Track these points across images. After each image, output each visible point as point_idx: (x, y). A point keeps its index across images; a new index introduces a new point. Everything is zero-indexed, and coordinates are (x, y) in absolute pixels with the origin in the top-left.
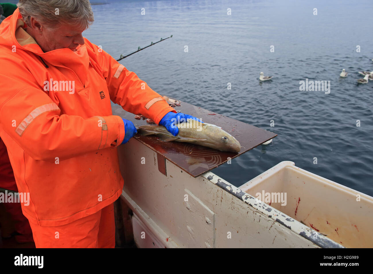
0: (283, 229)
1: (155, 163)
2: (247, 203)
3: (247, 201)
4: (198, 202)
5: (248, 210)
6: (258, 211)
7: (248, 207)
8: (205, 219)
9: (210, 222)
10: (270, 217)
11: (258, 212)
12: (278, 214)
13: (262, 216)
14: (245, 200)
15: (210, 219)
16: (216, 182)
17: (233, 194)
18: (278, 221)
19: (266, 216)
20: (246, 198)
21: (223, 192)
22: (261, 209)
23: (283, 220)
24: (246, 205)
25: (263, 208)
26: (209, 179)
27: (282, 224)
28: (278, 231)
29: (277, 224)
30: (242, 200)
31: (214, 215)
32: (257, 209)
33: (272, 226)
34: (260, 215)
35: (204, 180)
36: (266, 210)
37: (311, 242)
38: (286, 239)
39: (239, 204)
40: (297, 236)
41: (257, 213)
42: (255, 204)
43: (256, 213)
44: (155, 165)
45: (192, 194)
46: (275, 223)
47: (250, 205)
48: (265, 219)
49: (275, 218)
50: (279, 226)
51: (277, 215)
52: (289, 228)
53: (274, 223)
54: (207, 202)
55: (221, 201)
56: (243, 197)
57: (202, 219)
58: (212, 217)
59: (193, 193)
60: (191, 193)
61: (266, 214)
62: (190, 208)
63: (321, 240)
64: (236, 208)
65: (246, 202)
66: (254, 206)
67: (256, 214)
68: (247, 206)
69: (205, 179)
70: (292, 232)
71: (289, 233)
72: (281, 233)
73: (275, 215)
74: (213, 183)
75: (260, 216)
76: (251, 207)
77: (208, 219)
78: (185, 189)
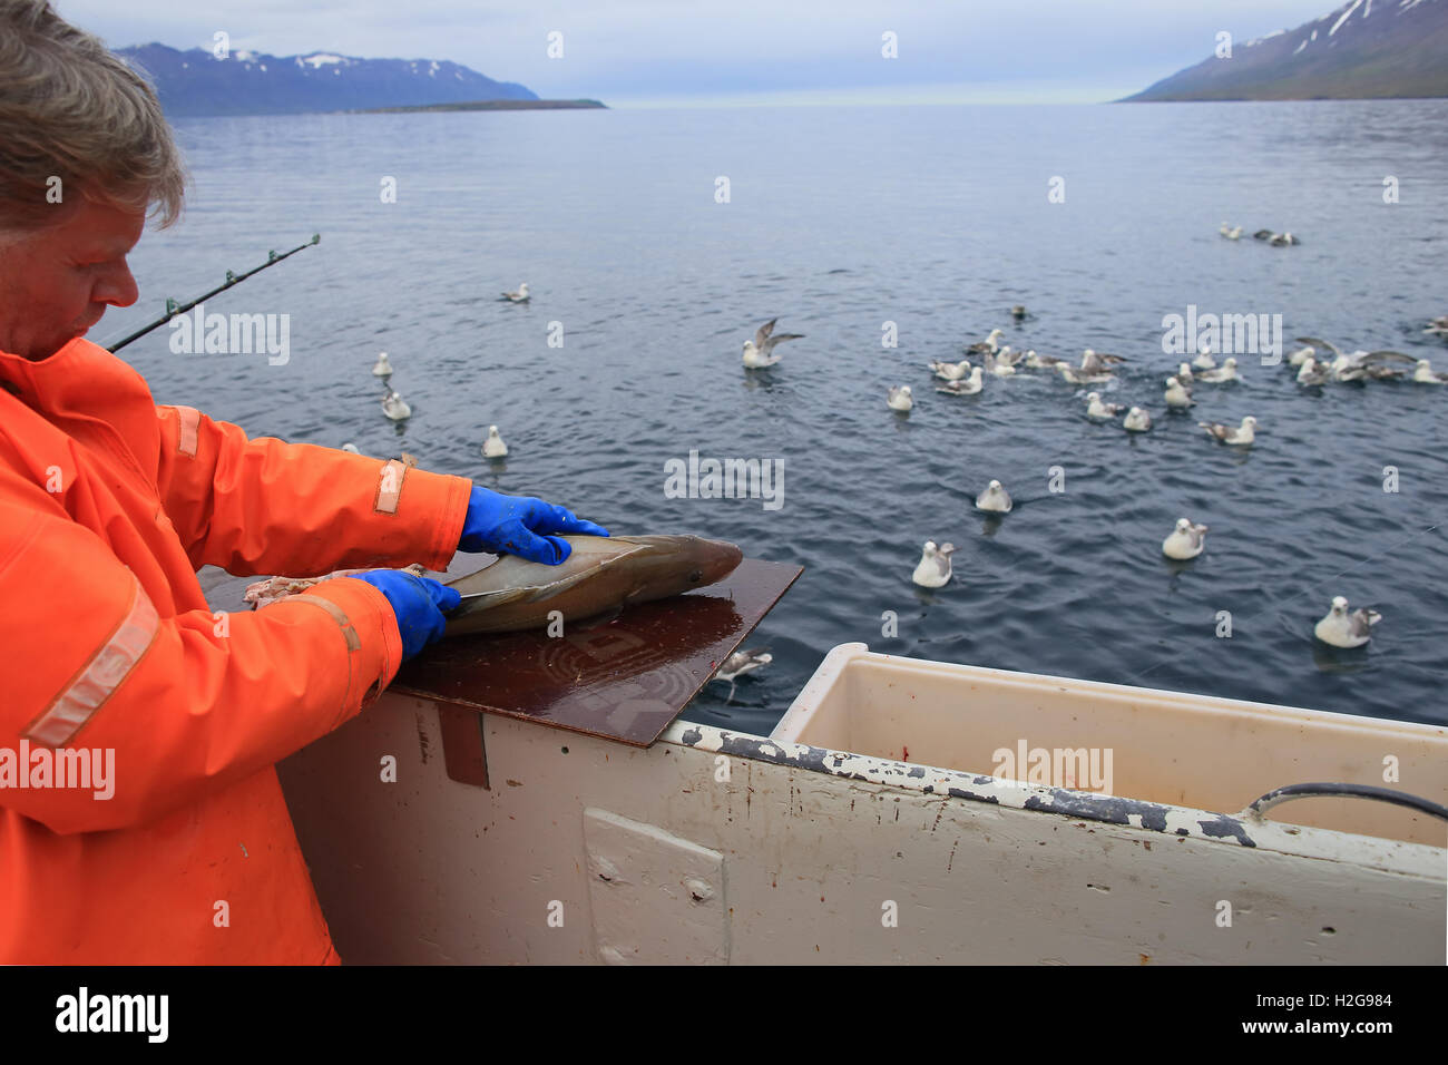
0: (975, 813)
1: (425, 755)
2: (846, 776)
3: (844, 768)
4: (652, 838)
5: (854, 795)
6: (885, 787)
7: (852, 787)
8: (687, 887)
9: (710, 893)
10: (929, 790)
11: (888, 790)
12: (948, 777)
13: (901, 797)
14: (835, 770)
15: (707, 881)
16: (719, 744)
17: (792, 763)
18: (955, 794)
19: (917, 793)
20: (838, 762)
21: (753, 768)
22: (895, 779)
23: (966, 785)
24: (844, 782)
25: (900, 773)
26: (691, 740)
27: (969, 797)
28: (960, 824)
29: (953, 803)
30: (826, 771)
31: (723, 860)
32: (883, 783)
33: (939, 817)
34: (895, 796)
35: (668, 752)
36: (909, 775)
37: (1061, 816)
38: (988, 839)
39: (820, 787)
40: (1019, 817)
41: (887, 796)
42: (872, 771)
43: (880, 795)
44: (424, 762)
45: (622, 819)
46: (948, 802)
47: (858, 777)
48: (913, 804)
49: (944, 789)
50: (963, 808)
51: (947, 780)
52: (993, 801)
53: (945, 804)
54: (688, 828)
55: (749, 802)
56: (828, 762)
57: (673, 895)
58: (717, 870)
59: (621, 815)
60: (615, 816)
61: (916, 786)
62: (616, 872)
63: (1083, 803)
64: (807, 804)
65: (841, 774)
66: (870, 777)
67: (881, 799)
68: (846, 783)
69: (671, 748)
70: (1002, 809)
71: (995, 817)
72: (970, 826)
73: (942, 781)
74: (709, 751)
75: (897, 800)
76: (861, 785)
77: (698, 886)
78: (584, 809)
